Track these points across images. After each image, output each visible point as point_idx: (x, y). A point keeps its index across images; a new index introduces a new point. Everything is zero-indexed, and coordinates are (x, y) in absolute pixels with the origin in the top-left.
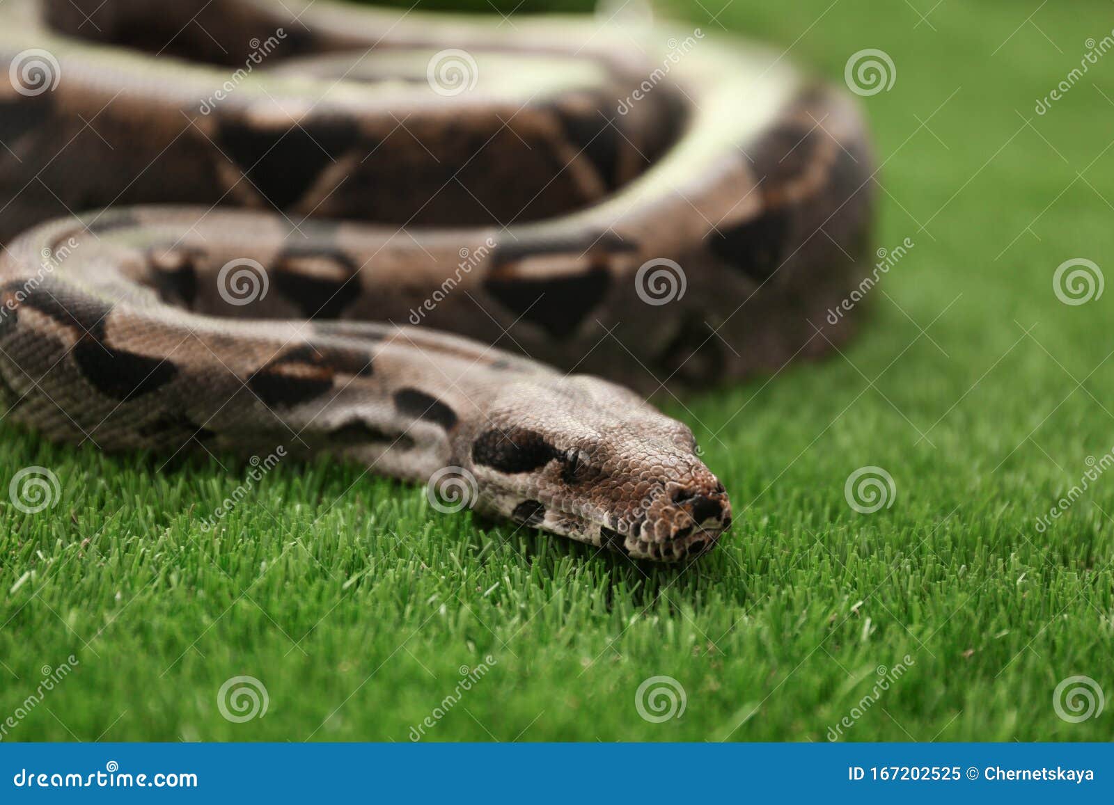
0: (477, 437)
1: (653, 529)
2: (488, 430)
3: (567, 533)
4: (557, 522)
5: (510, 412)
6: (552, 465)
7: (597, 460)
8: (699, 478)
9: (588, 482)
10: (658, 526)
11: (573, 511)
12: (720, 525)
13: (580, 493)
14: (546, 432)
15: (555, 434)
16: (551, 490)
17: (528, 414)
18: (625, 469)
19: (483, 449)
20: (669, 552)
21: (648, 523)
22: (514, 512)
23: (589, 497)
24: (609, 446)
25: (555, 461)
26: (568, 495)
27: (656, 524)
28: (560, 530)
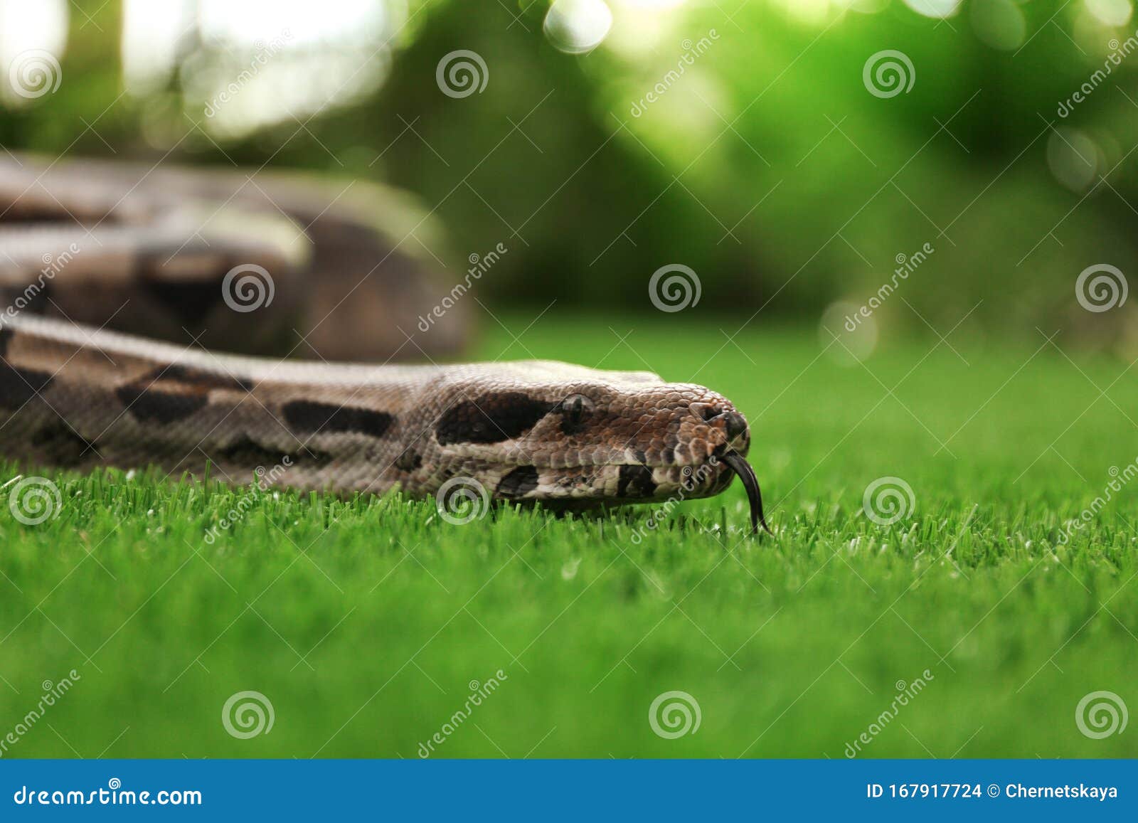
0: (440, 417)
1: (689, 450)
2: (454, 405)
3: (569, 491)
4: (555, 484)
6: (545, 421)
7: (601, 403)
9: (595, 427)
10: (694, 446)
13: (587, 441)
14: (530, 390)
15: (541, 389)
16: (548, 448)
18: (635, 405)
21: (683, 445)
22: (499, 487)
26: (571, 446)
27: (691, 445)
28: (560, 492)
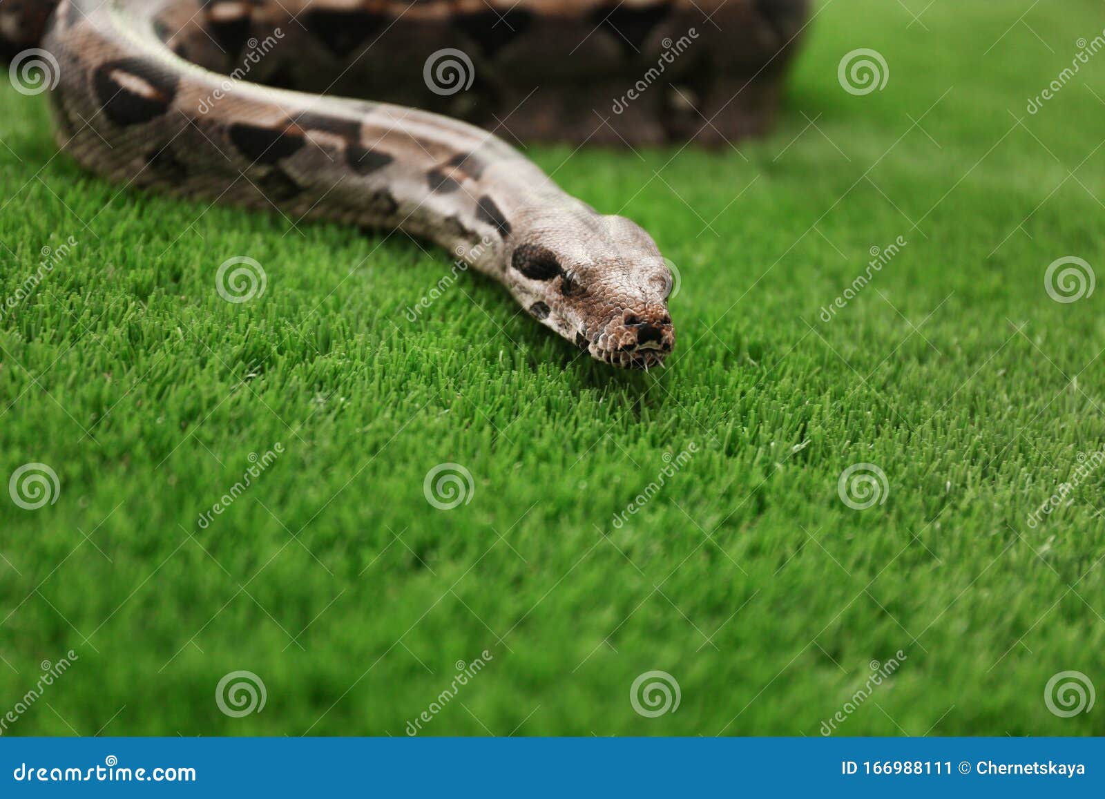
0: (517, 246)
1: (608, 340)
2: (524, 243)
3: (559, 330)
4: (555, 323)
5: (542, 232)
6: (558, 279)
7: (585, 282)
8: (650, 310)
9: (576, 297)
10: (611, 339)
11: (563, 316)
12: (659, 347)
13: (570, 304)
14: (559, 254)
15: (564, 257)
16: (555, 296)
17: (554, 238)
19: (519, 257)
20: (617, 360)
21: (605, 336)
22: (531, 308)
23: (575, 308)
24: (596, 273)
25: (559, 276)
26: (563, 303)
27: (610, 337)
28: (556, 329)
